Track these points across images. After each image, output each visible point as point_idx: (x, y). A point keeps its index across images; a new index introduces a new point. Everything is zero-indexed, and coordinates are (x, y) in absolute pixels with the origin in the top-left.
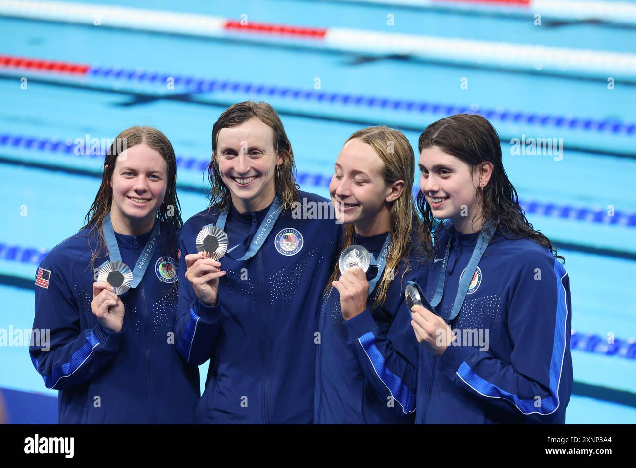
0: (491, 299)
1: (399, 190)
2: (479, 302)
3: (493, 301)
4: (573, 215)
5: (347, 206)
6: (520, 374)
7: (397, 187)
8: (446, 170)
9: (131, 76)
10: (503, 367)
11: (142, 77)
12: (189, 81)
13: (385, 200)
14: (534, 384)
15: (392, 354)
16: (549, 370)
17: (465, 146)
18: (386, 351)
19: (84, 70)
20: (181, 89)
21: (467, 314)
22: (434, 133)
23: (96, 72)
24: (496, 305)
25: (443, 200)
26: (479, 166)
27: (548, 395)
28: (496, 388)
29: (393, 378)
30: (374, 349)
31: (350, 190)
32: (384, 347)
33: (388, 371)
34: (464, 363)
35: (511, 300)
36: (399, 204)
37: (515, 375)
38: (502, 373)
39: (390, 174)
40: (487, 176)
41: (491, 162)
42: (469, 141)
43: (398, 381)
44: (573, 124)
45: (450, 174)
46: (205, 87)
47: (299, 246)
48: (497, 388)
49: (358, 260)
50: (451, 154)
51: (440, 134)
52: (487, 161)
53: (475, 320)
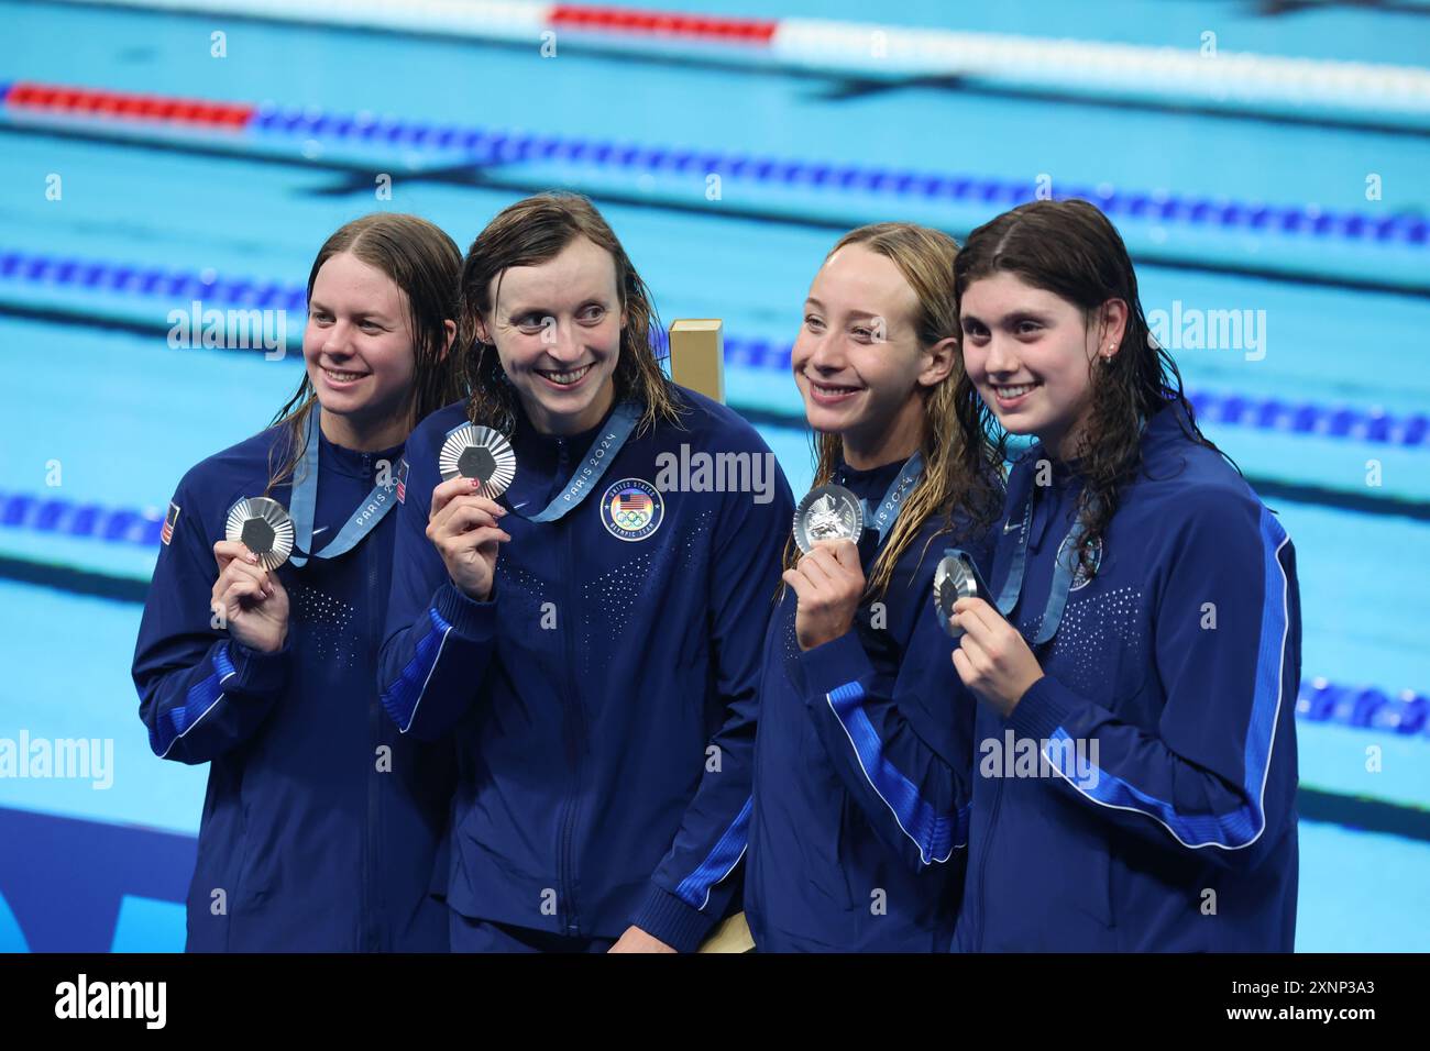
0: (1121, 597)
1: (947, 361)
2: (1096, 606)
3: (1124, 600)
4: (1323, 425)
5: (835, 392)
6: (1181, 759)
7: (943, 354)
8: (1032, 323)
9: (344, 129)
10: (1144, 744)
11: (370, 131)
12: (472, 140)
13: (917, 381)
14: (1209, 780)
15: (901, 731)
16: (1243, 748)
17: (1070, 267)
18: (885, 725)
19: (241, 118)
20: (454, 156)
21: (1071, 634)
22: (995, 245)
23: (268, 122)
24: (1132, 610)
25: (1026, 389)
26: (1099, 309)
27: (1240, 807)
28: (1126, 788)
29: (900, 784)
30: (862, 720)
31: (843, 355)
32: (881, 716)
33: (889, 769)
34: (1061, 729)
35: (1164, 591)
36: (946, 391)
37: (1170, 762)
38: (1141, 756)
39: (929, 322)
40: (1117, 331)
41: (1124, 299)
42: (1078, 255)
43: (912, 791)
44: (1322, 224)
45: (1041, 332)
46: (508, 152)
47: (654, 520)
48: (1129, 786)
49: (835, 519)
50: (1040, 288)
51: (1009, 244)
52: (1117, 297)
53: (1089, 646)
